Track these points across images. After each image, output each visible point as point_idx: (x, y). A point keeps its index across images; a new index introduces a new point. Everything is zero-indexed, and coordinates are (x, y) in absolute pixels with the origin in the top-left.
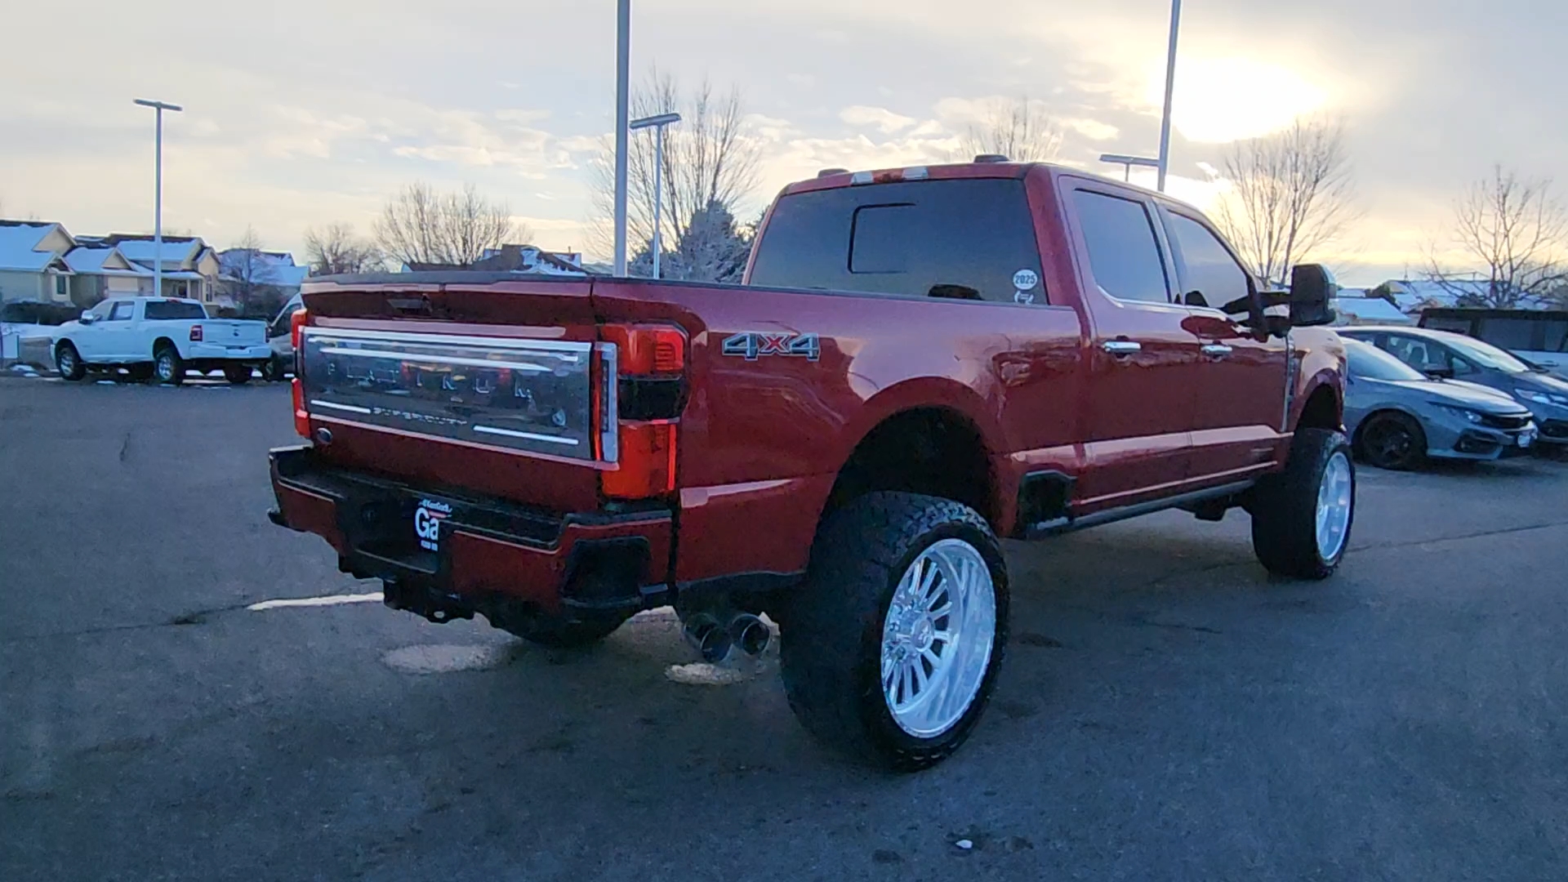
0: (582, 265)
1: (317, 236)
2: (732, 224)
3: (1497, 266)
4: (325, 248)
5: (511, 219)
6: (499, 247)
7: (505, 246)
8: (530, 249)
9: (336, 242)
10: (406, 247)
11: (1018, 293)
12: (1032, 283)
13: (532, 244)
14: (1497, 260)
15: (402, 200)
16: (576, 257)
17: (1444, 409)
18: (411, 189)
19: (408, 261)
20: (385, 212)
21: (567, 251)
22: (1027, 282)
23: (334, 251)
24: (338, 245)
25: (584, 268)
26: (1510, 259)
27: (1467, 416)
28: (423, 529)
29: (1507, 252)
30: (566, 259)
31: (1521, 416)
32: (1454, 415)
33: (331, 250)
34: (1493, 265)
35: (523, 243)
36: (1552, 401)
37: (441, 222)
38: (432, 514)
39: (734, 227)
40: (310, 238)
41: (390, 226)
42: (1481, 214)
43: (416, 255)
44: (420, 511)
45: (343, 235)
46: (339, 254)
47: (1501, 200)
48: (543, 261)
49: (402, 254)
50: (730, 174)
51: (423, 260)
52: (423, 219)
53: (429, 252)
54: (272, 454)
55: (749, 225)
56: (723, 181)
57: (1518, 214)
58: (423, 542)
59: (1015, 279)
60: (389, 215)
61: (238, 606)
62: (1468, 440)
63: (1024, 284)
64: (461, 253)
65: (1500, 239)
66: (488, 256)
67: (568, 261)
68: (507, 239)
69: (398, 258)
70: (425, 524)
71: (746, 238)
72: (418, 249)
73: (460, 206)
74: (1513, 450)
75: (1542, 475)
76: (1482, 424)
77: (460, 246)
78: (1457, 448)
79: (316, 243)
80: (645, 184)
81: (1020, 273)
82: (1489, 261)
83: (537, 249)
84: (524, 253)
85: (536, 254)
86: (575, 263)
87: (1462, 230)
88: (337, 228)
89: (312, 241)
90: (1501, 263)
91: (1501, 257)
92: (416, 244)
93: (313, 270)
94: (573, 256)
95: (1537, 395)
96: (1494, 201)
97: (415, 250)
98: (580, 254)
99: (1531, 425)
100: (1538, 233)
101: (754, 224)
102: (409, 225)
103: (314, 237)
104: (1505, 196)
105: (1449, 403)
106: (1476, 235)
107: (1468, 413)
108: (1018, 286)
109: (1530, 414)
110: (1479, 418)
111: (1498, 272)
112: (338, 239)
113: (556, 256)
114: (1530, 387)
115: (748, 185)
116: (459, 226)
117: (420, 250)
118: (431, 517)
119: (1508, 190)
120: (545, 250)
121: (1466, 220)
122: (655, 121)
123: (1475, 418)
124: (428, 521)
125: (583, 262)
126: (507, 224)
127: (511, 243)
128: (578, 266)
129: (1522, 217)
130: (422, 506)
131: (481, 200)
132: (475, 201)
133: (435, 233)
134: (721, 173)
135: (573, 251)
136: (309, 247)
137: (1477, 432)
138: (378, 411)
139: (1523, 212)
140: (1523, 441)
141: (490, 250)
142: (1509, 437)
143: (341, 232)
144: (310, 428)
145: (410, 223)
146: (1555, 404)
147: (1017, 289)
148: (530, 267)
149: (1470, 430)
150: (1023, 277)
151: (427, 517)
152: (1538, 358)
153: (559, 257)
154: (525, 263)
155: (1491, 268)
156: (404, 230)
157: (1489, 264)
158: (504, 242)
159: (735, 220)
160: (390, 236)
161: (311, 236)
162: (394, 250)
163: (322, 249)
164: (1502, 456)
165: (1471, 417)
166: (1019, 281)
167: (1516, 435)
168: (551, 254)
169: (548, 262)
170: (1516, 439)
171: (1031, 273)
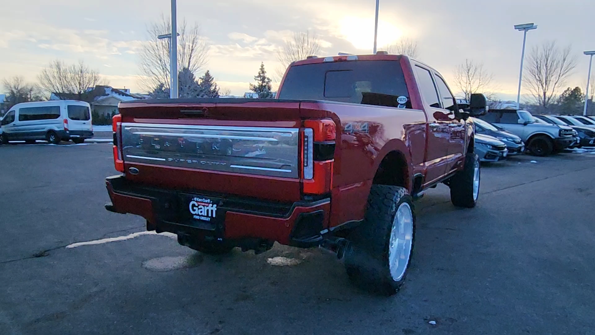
0: (130, 94)
1: (8, 81)
2: (194, 77)
3: (467, 94)
4: (12, 86)
5: (100, 75)
6: (95, 87)
7: (97, 86)
8: (108, 87)
9: (17, 84)
10: (53, 86)
11: (399, 105)
12: (405, 101)
13: (109, 85)
14: (467, 92)
15: (51, 67)
16: (128, 91)
17: (480, 144)
18: (54, 62)
19: (55, 92)
20: (43, 72)
21: (124, 88)
22: (403, 101)
23: (16, 88)
24: (18, 85)
25: (131, 95)
26: (471, 92)
27: (487, 146)
28: (194, 210)
29: (470, 89)
30: (123, 91)
31: (504, 146)
32: (483, 146)
33: (15, 87)
34: (466, 93)
35: (106, 85)
36: (508, 140)
37: (69, 76)
38: (200, 204)
39: (194, 79)
40: (5, 82)
41: (46, 77)
42: (462, 76)
43: (58, 89)
44: (192, 203)
45: (20, 81)
46: (19, 89)
47: (468, 71)
48: (114, 92)
49: (52, 89)
50: (195, 58)
51: (61, 92)
52: (60, 75)
53: (64, 88)
54: (107, 180)
55: (200, 78)
56: (193, 61)
57: (473, 76)
58: (194, 216)
59: (398, 100)
60: (45, 73)
61: (61, 247)
62: (489, 155)
63: (402, 102)
64: (78, 89)
65: (468, 84)
66: (91, 90)
67: (124, 92)
68: (98, 83)
69: (49, 91)
70: (195, 208)
71: (199, 83)
72: (59, 88)
73: (77, 69)
74: (502, 158)
75: (508, 166)
76: (492, 149)
77: (78, 86)
78: (485, 158)
79: (8, 84)
80: (160, 61)
81: (400, 97)
82: (464, 92)
83: (111, 87)
84: (106, 89)
85: (111, 89)
86: (127, 93)
87: (455, 81)
88: (17, 78)
89: (6, 84)
90: (468, 93)
91: (468, 91)
92: (58, 85)
93: (7, 96)
94: (126, 90)
95: (503, 139)
96: (466, 72)
97: (57, 87)
98: (129, 90)
99: (506, 150)
100: (480, 83)
101: (203, 78)
102: (54, 77)
103: (7, 82)
104: (469, 70)
105: (481, 142)
106: (460, 83)
107: (487, 145)
108: (399, 102)
109: (506, 145)
110: (491, 147)
111: (467, 96)
112: (18, 83)
113: (119, 90)
114: (501, 136)
115: (202, 62)
116: (77, 78)
117: (60, 88)
118: (199, 205)
119: (470, 68)
120: (114, 88)
121: (457, 78)
122: (168, 36)
123: (490, 147)
124: (197, 207)
125: (131, 93)
126: (98, 77)
127: (101, 85)
128: (129, 94)
129: (474, 77)
130: (194, 200)
131: (86, 67)
132: (84, 67)
133: (66, 80)
134: (192, 57)
135: (126, 88)
136: (5, 86)
137: (492, 152)
138: (170, 159)
139: (475, 75)
140: (505, 155)
141: (91, 88)
142: (501, 153)
143: (19, 80)
144: (125, 168)
145: (55, 77)
146: (509, 141)
147: (399, 104)
148: (108, 94)
149: (489, 151)
150: (401, 98)
151: (197, 205)
152: (499, 125)
153: (121, 90)
154: (106, 93)
155: (465, 94)
156: (52, 79)
157: (464, 93)
158: (97, 85)
159: (194, 76)
160: (46, 82)
161: (5, 81)
162: (48, 87)
163: (11, 87)
164: (499, 160)
165: (489, 147)
166: (400, 100)
167: (503, 152)
168: (117, 89)
169: (116, 93)
170: (503, 154)
171: (405, 97)
